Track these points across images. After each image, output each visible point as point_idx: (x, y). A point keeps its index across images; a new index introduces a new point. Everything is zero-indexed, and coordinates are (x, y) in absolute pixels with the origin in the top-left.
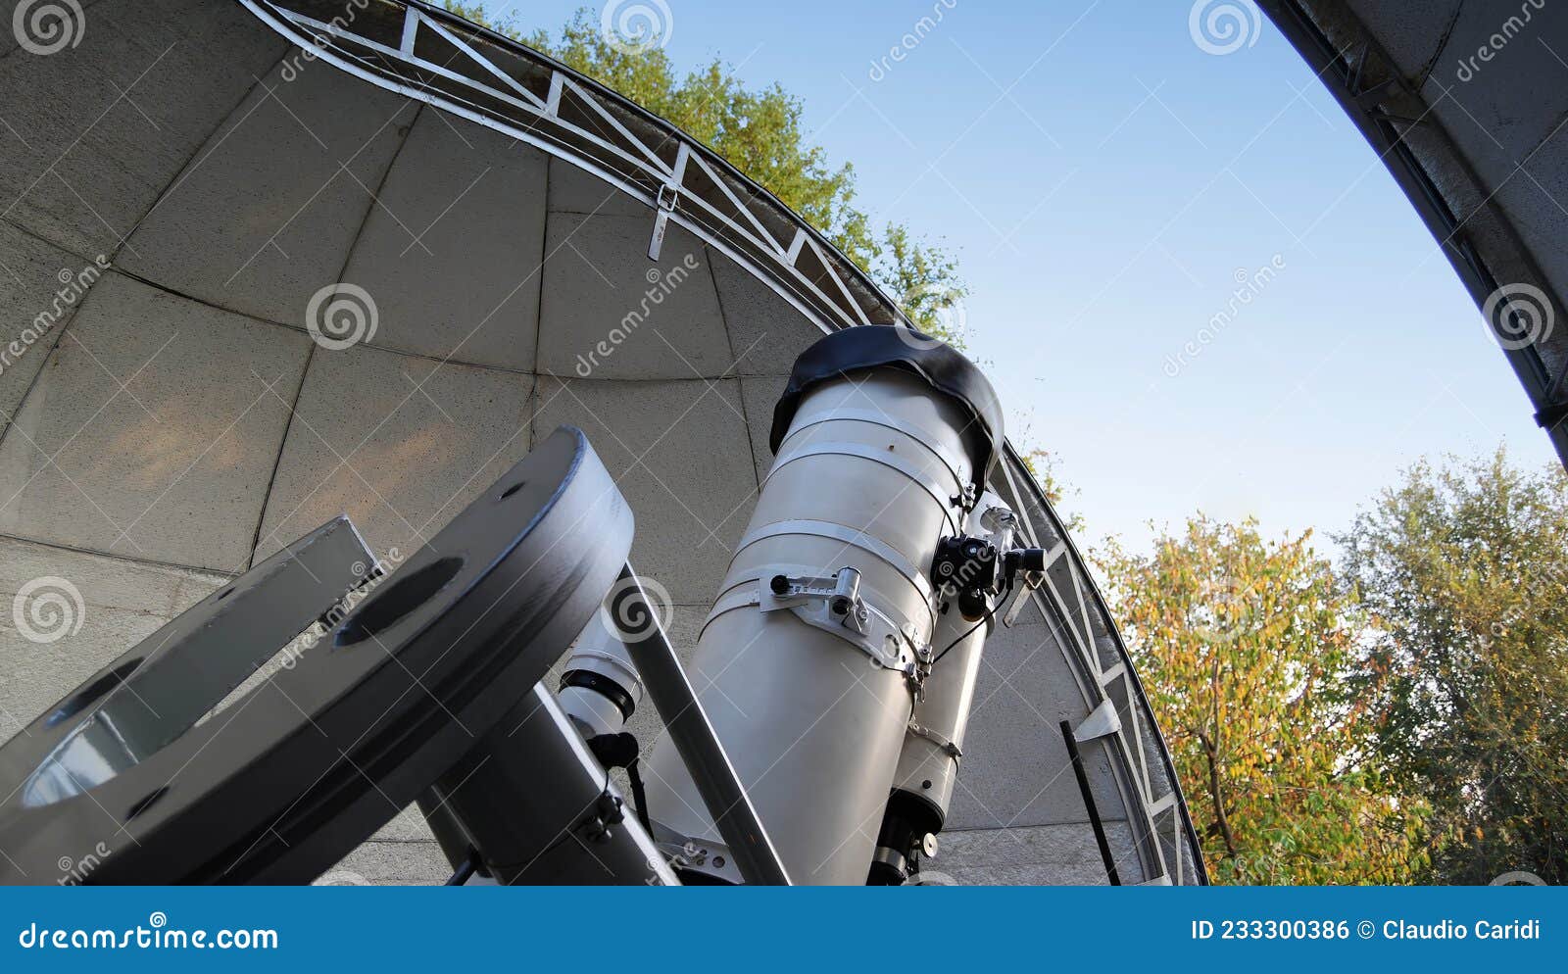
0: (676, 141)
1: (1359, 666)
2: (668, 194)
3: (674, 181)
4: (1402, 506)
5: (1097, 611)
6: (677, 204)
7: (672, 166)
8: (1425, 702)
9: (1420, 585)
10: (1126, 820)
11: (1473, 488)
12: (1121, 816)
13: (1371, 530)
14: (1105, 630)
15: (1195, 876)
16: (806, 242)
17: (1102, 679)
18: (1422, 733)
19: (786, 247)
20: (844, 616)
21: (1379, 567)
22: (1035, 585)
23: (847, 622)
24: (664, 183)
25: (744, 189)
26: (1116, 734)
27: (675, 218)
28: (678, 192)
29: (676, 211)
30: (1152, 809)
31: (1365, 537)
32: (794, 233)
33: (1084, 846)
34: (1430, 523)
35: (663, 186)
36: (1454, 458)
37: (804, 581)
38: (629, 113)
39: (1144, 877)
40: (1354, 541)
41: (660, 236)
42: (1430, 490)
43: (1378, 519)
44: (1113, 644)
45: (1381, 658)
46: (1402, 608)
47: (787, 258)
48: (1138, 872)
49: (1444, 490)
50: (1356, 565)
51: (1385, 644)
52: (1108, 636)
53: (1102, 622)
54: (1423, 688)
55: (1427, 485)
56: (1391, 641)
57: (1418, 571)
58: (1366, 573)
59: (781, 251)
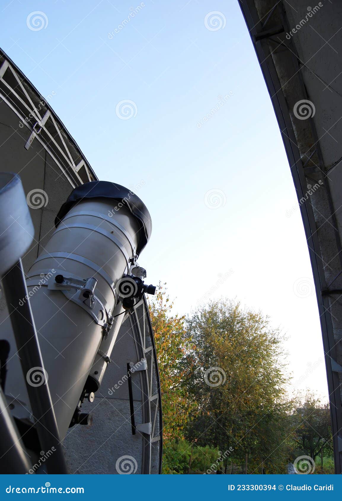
0: (46, 109)
1: (184, 359)
2: (38, 127)
3: (42, 123)
4: (208, 315)
5: (148, 327)
6: (40, 132)
7: (42, 117)
8: (199, 373)
9: (206, 339)
10: (142, 401)
11: (227, 315)
12: (140, 399)
13: (198, 321)
14: (149, 334)
15: (158, 424)
16: (84, 165)
17: (145, 350)
18: (196, 382)
19: (76, 164)
20: (86, 299)
21: (196, 332)
22: (131, 313)
23: (86, 302)
24: (38, 122)
25: (67, 137)
26: (145, 371)
27: (38, 137)
28: (42, 128)
29: (38, 135)
30: (151, 398)
31: (195, 323)
32: (80, 161)
33: (124, 408)
34: (213, 322)
35: (37, 123)
36: (225, 306)
37: (70, 280)
38: (31, 90)
39: (143, 422)
40: (192, 323)
41: (31, 141)
42: (216, 313)
43: (200, 318)
44: (150, 339)
45: (190, 358)
46: (199, 345)
47: (76, 169)
48: (141, 420)
49: (220, 314)
50: (191, 330)
51: (193, 354)
52: (150, 336)
53: (149, 331)
54: (200, 369)
55: (216, 311)
56: (194, 354)
57: (206, 335)
58: (192, 332)
59: (74, 165)
